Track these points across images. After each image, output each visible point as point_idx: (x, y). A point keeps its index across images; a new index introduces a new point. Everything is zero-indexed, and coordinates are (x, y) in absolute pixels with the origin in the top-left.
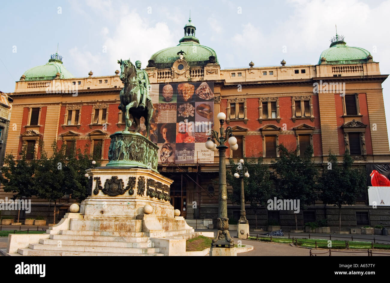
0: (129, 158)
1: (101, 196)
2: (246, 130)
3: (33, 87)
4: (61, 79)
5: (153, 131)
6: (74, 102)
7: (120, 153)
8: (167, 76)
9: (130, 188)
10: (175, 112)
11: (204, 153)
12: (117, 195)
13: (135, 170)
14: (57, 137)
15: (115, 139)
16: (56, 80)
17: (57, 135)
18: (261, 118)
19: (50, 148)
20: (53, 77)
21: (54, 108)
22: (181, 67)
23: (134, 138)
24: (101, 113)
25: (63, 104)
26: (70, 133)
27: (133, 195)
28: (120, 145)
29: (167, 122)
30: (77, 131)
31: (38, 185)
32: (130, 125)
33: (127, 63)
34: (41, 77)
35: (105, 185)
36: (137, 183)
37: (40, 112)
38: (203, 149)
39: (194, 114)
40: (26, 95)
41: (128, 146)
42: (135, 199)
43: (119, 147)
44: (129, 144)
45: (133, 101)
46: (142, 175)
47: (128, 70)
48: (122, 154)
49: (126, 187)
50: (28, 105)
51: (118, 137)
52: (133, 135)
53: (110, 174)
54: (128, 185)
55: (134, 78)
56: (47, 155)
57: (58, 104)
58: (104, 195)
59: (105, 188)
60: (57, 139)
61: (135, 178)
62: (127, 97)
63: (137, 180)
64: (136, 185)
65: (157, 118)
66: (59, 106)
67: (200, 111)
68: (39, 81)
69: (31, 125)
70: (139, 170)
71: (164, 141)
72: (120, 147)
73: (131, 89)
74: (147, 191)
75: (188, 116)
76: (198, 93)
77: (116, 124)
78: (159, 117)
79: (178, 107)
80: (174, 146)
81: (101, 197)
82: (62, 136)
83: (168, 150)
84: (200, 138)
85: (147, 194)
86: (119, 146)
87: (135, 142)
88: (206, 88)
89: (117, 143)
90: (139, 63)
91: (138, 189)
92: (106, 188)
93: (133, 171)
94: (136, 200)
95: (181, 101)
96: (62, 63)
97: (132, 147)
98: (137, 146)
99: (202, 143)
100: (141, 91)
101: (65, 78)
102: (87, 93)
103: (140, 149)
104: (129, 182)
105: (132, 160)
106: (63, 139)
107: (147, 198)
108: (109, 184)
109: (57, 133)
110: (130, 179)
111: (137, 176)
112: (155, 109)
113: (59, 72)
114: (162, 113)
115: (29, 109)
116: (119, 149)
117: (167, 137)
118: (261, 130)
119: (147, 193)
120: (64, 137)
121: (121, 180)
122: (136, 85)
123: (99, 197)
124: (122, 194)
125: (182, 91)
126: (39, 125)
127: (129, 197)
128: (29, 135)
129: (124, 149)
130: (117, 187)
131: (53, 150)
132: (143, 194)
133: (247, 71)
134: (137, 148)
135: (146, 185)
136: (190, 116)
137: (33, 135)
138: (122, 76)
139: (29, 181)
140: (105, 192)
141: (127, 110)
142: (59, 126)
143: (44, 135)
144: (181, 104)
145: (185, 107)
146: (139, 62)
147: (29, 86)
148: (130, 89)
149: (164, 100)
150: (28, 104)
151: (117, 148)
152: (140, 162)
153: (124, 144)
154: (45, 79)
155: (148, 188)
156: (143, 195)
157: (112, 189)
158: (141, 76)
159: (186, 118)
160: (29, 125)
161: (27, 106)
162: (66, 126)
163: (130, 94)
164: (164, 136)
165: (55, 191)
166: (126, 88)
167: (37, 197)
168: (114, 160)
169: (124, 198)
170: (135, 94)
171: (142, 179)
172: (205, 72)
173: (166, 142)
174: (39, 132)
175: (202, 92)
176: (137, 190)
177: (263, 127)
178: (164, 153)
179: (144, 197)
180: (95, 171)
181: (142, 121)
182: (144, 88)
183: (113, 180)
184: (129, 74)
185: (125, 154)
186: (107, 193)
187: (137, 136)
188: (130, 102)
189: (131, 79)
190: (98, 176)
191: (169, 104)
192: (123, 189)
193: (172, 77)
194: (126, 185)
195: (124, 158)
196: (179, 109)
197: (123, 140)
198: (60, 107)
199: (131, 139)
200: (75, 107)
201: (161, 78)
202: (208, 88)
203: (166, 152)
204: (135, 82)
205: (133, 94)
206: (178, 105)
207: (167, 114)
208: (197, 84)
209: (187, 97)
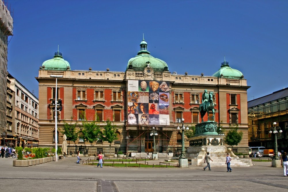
2: (183, 109)
4: (71, 71)
5: (136, 107)
6: (81, 86)
8: (141, 75)
10: (148, 97)
11: (164, 120)
18: (191, 103)
20: (65, 69)
21: (69, 89)
22: (149, 71)
24: (99, 93)
25: (74, 87)
26: (81, 105)
27: (222, 145)
29: (143, 103)
30: (86, 104)
34: (55, 68)
35: (212, 142)
37: (59, 91)
38: (163, 118)
39: (159, 99)
49: (219, 142)
50: (49, 86)
57: (71, 86)
58: (212, 145)
60: (73, 108)
65: (137, 100)
66: (72, 88)
67: (162, 97)
68: (54, 70)
71: (142, 113)
75: (155, 100)
76: (161, 87)
77: (110, 101)
78: (139, 99)
79: (150, 95)
80: (148, 116)
83: (144, 118)
84: (162, 112)
88: (165, 85)
95: (151, 91)
99: (163, 115)
102: (89, 81)
109: (72, 105)
112: (137, 95)
114: (140, 97)
115: (51, 88)
117: (144, 110)
118: (191, 109)
120: (77, 107)
123: (210, 146)
124: (218, 145)
125: (151, 85)
126: (59, 99)
130: (216, 142)
133: (184, 77)
136: (156, 100)
142: (73, 100)
143: (64, 105)
144: (152, 93)
145: (154, 95)
147: (48, 73)
149: (142, 90)
159: (154, 101)
160: (52, 98)
164: (142, 110)
172: (163, 75)
173: (143, 113)
175: (163, 87)
177: (192, 108)
178: (142, 119)
181: (129, 101)
183: (214, 140)
190: (209, 138)
191: (144, 92)
193: (144, 77)
196: (150, 96)
200: (82, 89)
201: (137, 76)
202: (166, 85)
203: (144, 119)
206: (150, 93)
207: (143, 98)
208: (160, 83)
209: (155, 89)
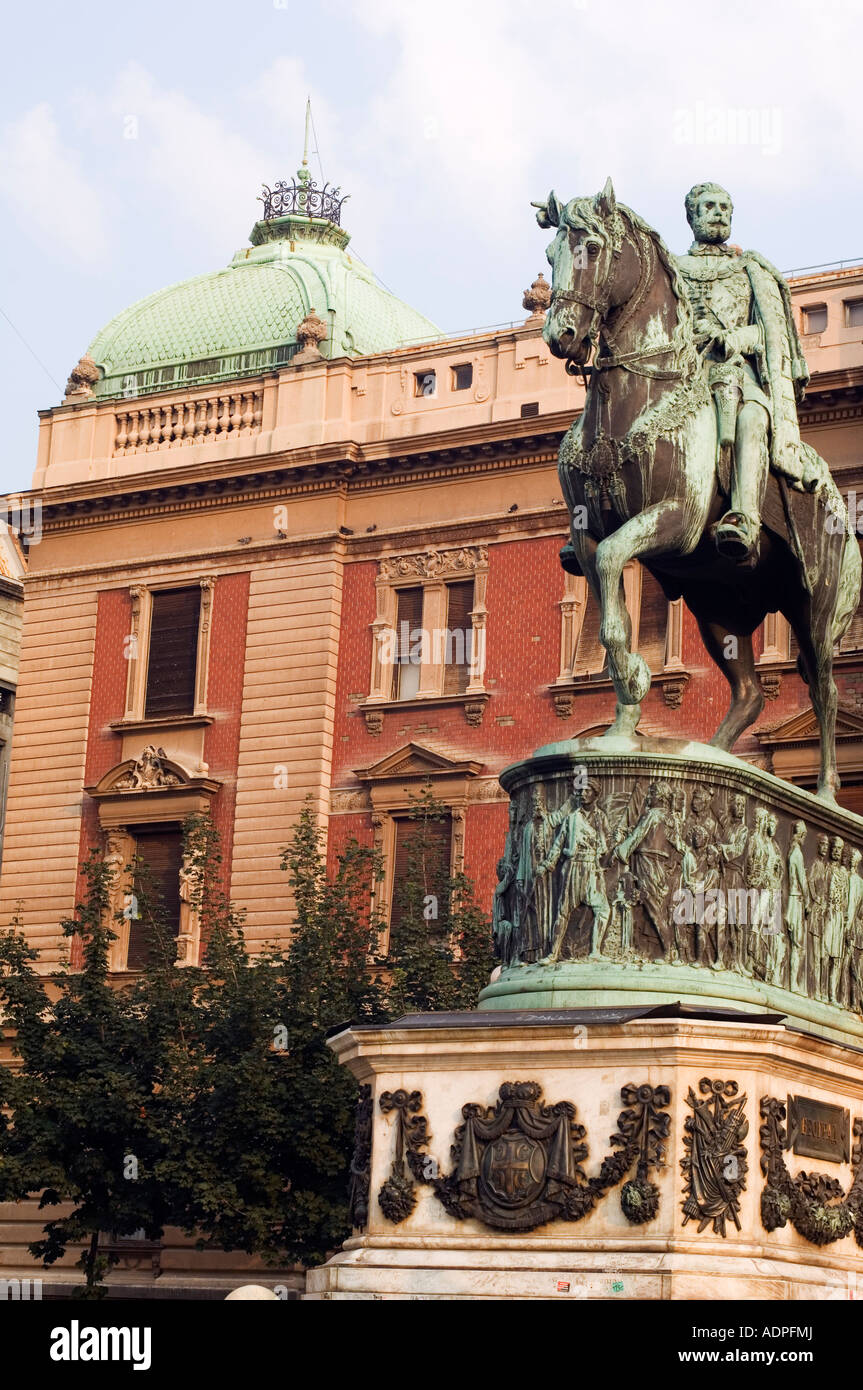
0: (635, 943)
1: (430, 1227)
3: (150, 440)
4: (333, 364)
6: (429, 525)
7: (564, 908)
9: (634, 1169)
12: (544, 1224)
13: (663, 1035)
14: (324, 793)
15: (530, 801)
16: (299, 368)
17: (326, 780)
19: (271, 876)
20: (280, 348)
21: (295, 582)
23: (665, 789)
25: (355, 542)
26: (418, 755)
27: (653, 1226)
28: (565, 844)
30: (466, 741)
31: (189, 1153)
32: (633, 685)
33: (594, 219)
34: (197, 363)
35: (456, 1152)
36: (678, 1131)
37: (206, 618)
40: (108, 502)
41: (624, 852)
42: (668, 1257)
43: (559, 864)
44: (626, 834)
45: (654, 501)
46: (714, 1066)
47: (603, 267)
48: (584, 913)
49: (603, 1165)
50: (124, 575)
51: (549, 783)
52: (658, 764)
53: (491, 1067)
54: (616, 1149)
55: (656, 325)
56: (240, 933)
57: (322, 546)
58: (449, 1226)
59: (456, 1171)
60: (332, 807)
61: (664, 1094)
62: (607, 478)
63: (680, 1112)
64: (677, 1149)
66: (331, 569)
68: (188, 389)
69: (148, 714)
70: (690, 1034)
72: (564, 858)
73: (635, 417)
74: (765, 1194)
81: (428, 1241)
82: (365, 785)
85: (771, 1220)
86: (556, 852)
87: (679, 820)
89: (545, 830)
90: (710, 205)
91: (691, 1181)
92: (463, 1175)
93: (645, 1043)
94: (672, 1261)
96: (343, 241)
97: (652, 856)
98: (695, 847)
100: (723, 417)
101: (367, 353)
102: (518, 444)
103: (714, 873)
104: (620, 1124)
105: (652, 958)
106: (369, 804)
107: (759, 1250)
108: (480, 1139)
109: (326, 767)
110: (627, 1104)
111: (683, 1081)
113: (321, 313)
115: (129, 598)
116: (558, 879)
119: (763, 1204)
120: (377, 793)
121: (566, 1109)
122: (677, 377)
123: (417, 1241)
124: (574, 1219)
126: (200, 709)
127: (624, 1236)
128: (138, 789)
129: (593, 878)
130: (541, 1165)
131: (293, 889)
132: (733, 1212)
134: (690, 859)
135: (751, 1143)
137: (164, 789)
138: (554, 322)
139: (134, 1121)
140: (454, 1196)
141: (605, 574)
142: (337, 709)
143: (240, 783)
146: (707, 197)
147: (123, 437)
148: (625, 414)
150: (123, 562)
151: (541, 870)
152: (718, 965)
153: (592, 833)
154: (228, 369)
155: (773, 1170)
156: (729, 1226)
157: (500, 1176)
158: (725, 303)
160: (136, 714)
161: (121, 580)
162: (388, 710)
163: (626, 451)
165: (310, 1195)
166: (599, 409)
167: (192, 1241)
168: (528, 958)
169: (585, 1243)
170: (671, 453)
171: (717, 1099)
174: (206, 766)
176: (684, 1184)
179: (738, 1242)
180: (382, 1043)
182: (752, 391)
183: (510, 1114)
184: (611, 299)
185: (604, 913)
186: (468, 1207)
187: (692, 767)
188: (635, 511)
189: (632, 333)
190: (409, 1081)
192: (584, 1176)
194: (599, 1150)
195: (597, 939)
197: (586, 807)
198: (341, 569)
199: (644, 793)
200: (441, 563)
204: (664, 356)
205: (653, 450)
